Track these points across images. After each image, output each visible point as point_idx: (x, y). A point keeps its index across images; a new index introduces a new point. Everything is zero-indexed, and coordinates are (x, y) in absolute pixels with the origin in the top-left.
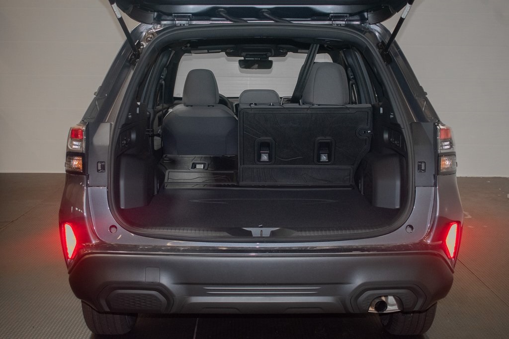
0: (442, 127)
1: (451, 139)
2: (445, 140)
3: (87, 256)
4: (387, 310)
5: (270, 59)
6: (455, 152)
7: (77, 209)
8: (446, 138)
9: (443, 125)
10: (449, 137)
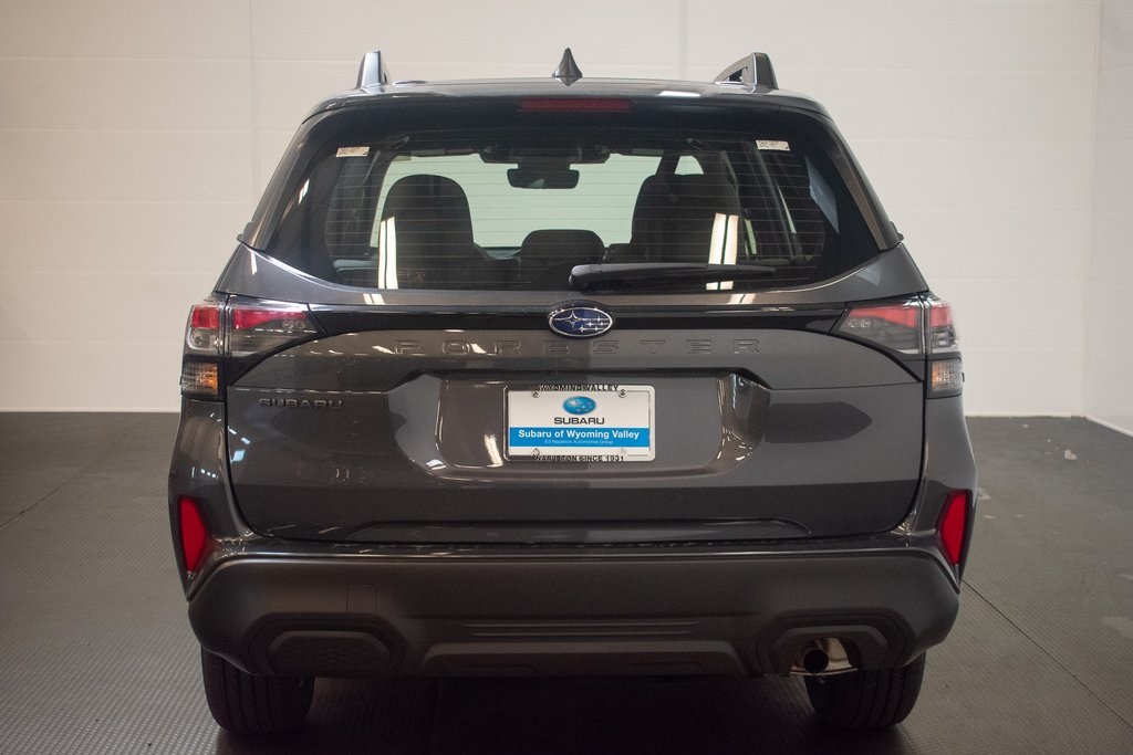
0: (933, 303)
1: (951, 326)
2: (940, 329)
3: (227, 564)
4: (827, 669)
5: (573, 167)
6: (959, 353)
7: (203, 471)
8: (942, 324)
9: (936, 299)
10: (948, 323)
